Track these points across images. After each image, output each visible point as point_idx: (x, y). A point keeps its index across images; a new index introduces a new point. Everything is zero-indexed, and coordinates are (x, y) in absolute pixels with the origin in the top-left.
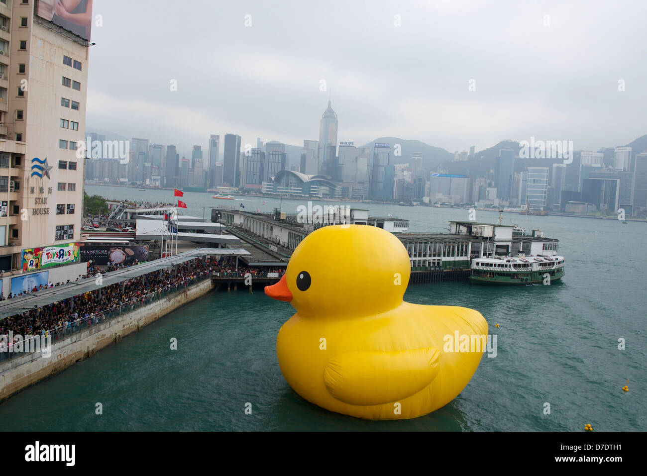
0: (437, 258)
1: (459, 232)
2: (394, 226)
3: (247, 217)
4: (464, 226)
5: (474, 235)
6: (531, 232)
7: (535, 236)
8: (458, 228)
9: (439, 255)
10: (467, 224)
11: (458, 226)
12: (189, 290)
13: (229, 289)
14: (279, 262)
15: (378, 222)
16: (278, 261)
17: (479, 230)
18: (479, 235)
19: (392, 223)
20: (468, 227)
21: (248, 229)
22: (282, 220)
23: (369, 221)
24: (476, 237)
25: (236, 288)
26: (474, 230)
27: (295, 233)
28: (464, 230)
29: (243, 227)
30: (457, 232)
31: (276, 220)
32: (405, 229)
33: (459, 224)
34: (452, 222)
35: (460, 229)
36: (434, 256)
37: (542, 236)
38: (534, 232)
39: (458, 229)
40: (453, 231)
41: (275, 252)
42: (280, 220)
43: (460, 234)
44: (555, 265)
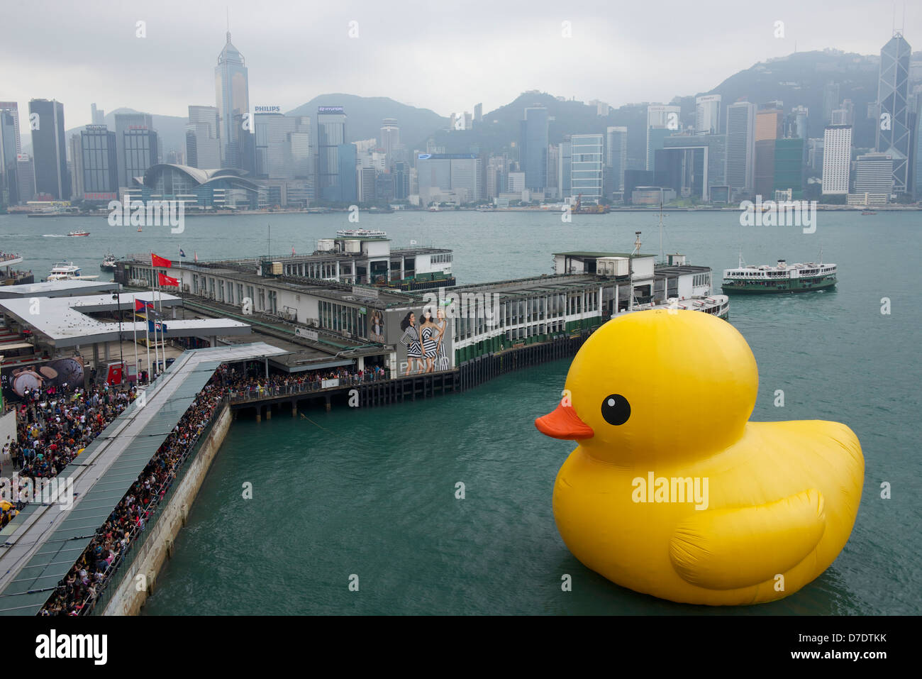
0: (558, 319)
1: (570, 271)
2: (432, 262)
3: (200, 273)
4: (580, 260)
5: (601, 274)
6: (667, 259)
7: (674, 264)
8: (568, 263)
9: (561, 315)
10: (584, 256)
11: (568, 260)
12: (214, 434)
13: (259, 417)
14: (336, 360)
15: (406, 258)
16: (333, 357)
17: (609, 267)
18: (610, 274)
19: (427, 258)
20: (585, 261)
21: (207, 296)
22: (277, 276)
23: (391, 257)
24: (604, 278)
25: (269, 413)
26: (599, 266)
27: (337, 303)
28: (579, 266)
29: (192, 292)
30: (568, 270)
31: (263, 277)
32: (448, 265)
33: (570, 257)
34: (557, 255)
35: (573, 265)
36: (555, 316)
37: (684, 264)
38: (671, 257)
39: (568, 266)
40: (561, 270)
41: (314, 342)
42: (272, 276)
43: (573, 273)
44: (721, 311)
